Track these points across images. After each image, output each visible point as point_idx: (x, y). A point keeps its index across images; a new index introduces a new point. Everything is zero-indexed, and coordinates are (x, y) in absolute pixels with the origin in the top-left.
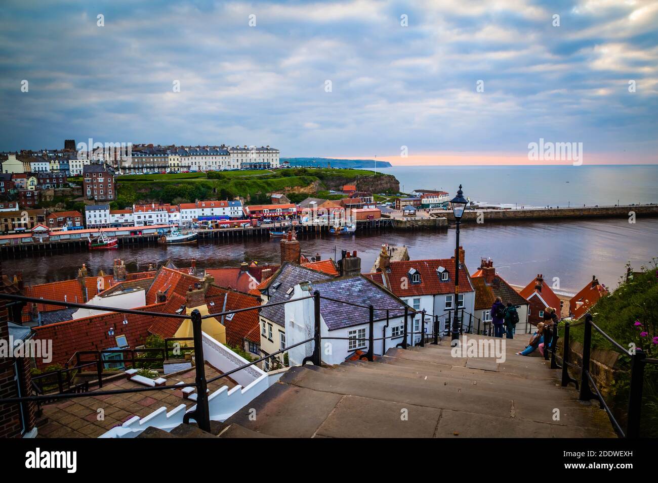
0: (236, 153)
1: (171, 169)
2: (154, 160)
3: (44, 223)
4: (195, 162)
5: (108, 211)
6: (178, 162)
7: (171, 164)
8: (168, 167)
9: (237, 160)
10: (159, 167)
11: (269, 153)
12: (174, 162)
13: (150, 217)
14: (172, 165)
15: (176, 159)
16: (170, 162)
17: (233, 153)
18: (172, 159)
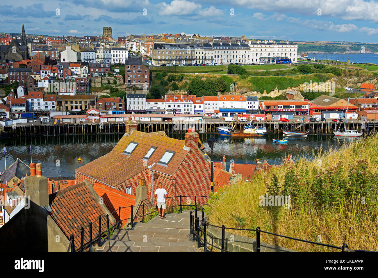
0: (256, 48)
1: (196, 61)
2: (182, 53)
3: (95, 107)
4: (218, 56)
5: (145, 99)
6: (203, 55)
7: (196, 57)
8: (194, 59)
9: (257, 54)
10: (186, 60)
11: (288, 48)
12: (199, 55)
13: (179, 106)
14: (198, 58)
15: (201, 53)
16: (196, 55)
17: (253, 47)
18: (198, 53)
